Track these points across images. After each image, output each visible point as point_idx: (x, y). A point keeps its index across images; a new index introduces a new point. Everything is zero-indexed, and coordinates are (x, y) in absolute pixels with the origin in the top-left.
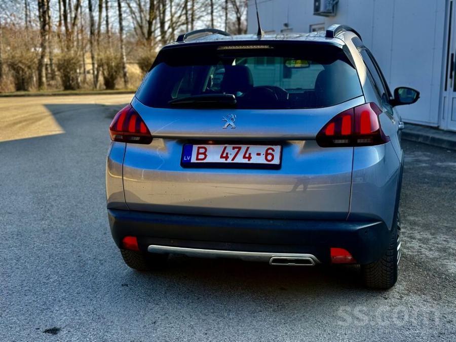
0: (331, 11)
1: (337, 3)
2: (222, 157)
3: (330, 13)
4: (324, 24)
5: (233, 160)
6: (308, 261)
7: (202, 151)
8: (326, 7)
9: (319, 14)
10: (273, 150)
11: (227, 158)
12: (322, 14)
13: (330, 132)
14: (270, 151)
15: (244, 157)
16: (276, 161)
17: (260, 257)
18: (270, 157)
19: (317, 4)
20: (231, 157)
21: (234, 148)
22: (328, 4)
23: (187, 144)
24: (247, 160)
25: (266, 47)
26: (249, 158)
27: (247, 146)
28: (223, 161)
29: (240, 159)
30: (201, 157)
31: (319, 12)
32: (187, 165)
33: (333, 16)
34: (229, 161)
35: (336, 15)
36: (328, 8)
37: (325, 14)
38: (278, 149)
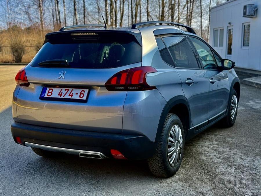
0: (253, 15)
1: (257, 10)
2: (59, 95)
3: (253, 16)
4: (250, 22)
5: (64, 96)
6: (98, 156)
7: (51, 91)
8: (249, 12)
9: (246, 17)
10: (84, 92)
11: (61, 95)
12: (247, 16)
13: (114, 82)
14: (83, 92)
15: (69, 95)
16: (84, 98)
17: (74, 152)
18: (82, 96)
19: (245, 10)
20: (63, 95)
21: (66, 90)
22: (251, 11)
23: (45, 86)
24: (70, 96)
25: (94, 34)
26: (72, 96)
27: (72, 89)
28: (59, 97)
29: (67, 97)
30: (50, 94)
31: (246, 15)
32: (42, 98)
33: (255, 18)
34: (62, 97)
35: (256, 17)
36: (251, 13)
37: (249, 16)
38: (87, 91)
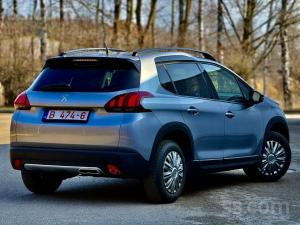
5: (66, 118)
7: (53, 113)
13: (112, 104)
14: (84, 114)
16: (85, 119)
18: (82, 117)
21: (67, 112)
23: (46, 110)
24: (72, 118)
27: (73, 111)
28: (61, 118)
29: (69, 118)
30: (52, 116)
32: (45, 121)
38: (87, 113)
